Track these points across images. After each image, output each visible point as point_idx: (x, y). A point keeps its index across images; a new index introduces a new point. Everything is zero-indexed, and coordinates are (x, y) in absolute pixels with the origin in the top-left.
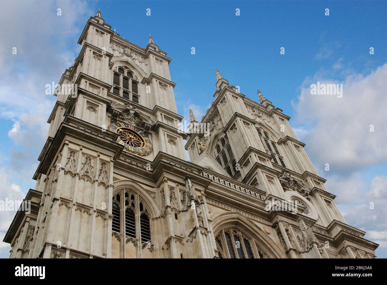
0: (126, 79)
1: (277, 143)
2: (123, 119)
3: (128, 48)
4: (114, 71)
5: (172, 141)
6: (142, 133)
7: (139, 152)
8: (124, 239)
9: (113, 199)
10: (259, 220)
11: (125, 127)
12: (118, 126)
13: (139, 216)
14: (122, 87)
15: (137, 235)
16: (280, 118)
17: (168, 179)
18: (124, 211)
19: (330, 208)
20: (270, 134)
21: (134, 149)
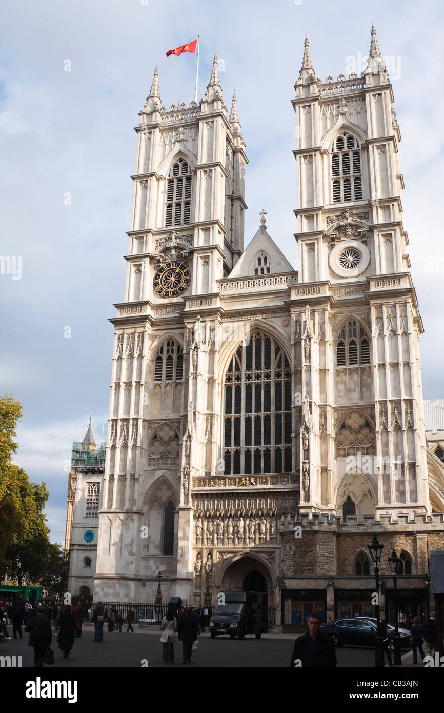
0: (180, 180)
1: (362, 148)
2: (166, 260)
3: (180, 127)
4: (168, 179)
5: (205, 262)
6: (182, 266)
7: (177, 293)
8: (163, 386)
9: (158, 353)
10: (278, 315)
11: (167, 269)
12: (162, 272)
13: (175, 360)
14: (175, 200)
15: (173, 378)
16: (376, 94)
17: (187, 323)
18: (164, 361)
19: (390, 243)
20: (355, 136)
21: (173, 292)
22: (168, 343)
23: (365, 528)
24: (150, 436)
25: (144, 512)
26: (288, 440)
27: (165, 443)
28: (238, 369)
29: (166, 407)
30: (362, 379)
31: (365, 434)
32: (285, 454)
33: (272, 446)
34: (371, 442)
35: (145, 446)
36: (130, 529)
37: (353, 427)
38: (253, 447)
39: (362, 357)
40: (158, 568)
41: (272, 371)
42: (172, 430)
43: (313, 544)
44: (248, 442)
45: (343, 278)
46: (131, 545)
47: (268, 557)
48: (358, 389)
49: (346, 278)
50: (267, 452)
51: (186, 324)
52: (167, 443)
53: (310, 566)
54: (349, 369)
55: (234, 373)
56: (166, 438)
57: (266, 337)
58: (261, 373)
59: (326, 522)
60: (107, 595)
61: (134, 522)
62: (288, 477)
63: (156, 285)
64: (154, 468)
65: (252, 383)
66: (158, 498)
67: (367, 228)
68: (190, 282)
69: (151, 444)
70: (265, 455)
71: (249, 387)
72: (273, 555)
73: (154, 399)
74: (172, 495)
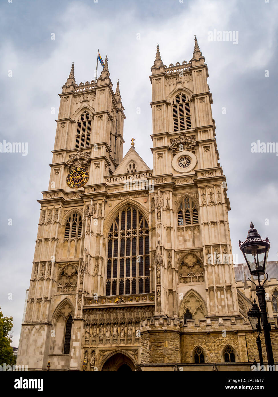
0: (85, 123)
1: (191, 101)
2: (74, 166)
3: (85, 93)
4: (77, 123)
5: (97, 166)
6: (84, 169)
7: (80, 185)
8: (69, 241)
9: (67, 221)
10: (141, 196)
11: (75, 171)
12: (72, 173)
13: (77, 225)
14: (81, 133)
15: (76, 236)
16: (198, 71)
17: (86, 202)
18: (71, 226)
19: (209, 152)
20: (186, 95)
21: (78, 185)
22: (74, 215)
23: (200, 328)
24: (59, 273)
25: (52, 323)
26: (147, 274)
27: (69, 277)
28: (116, 229)
29: (71, 254)
30: (194, 233)
31: (197, 268)
32: (146, 282)
33: (137, 277)
34: (201, 273)
35: (56, 279)
36: (41, 335)
37: (189, 264)
38: (125, 278)
39: (194, 220)
40: (59, 363)
41: (137, 230)
42: (74, 269)
43: (163, 340)
44: (122, 275)
45: (180, 173)
46: (41, 347)
47: (133, 353)
48: (191, 240)
49: (183, 173)
50: (134, 281)
51: (84, 202)
52: (70, 277)
53: (161, 358)
54: (185, 227)
55: (114, 232)
56: (70, 274)
57: (134, 210)
58: (130, 232)
59: (172, 324)
61: (44, 330)
62: (147, 296)
63: (67, 181)
64: (61, 293)
65: (125, 238)
66: (63, 314)
67: (195, 144)
68: (88, 178)
69: (60, 278)
70: (132, 283)
71: (122, 240)
72: (136, 352)
73: (63, 249)
74: (72, 312)
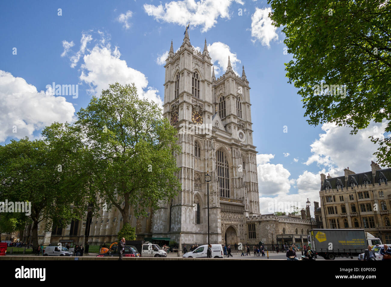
1: (242, 103)
2: (195, 109)
6: (201, 115)
10: (227, 146)
12: (194, 113)
13: (198, 149)
14: (194, 86)
15: (197, 156)
16: (247, 89)
19: (250, 136)
20: (241, 98)
21: (198, 123)
26: (228, 188)
40: (197, 229)
41: (224, 163)
52: (197, 181)
57: (222, 152)
58: (221, 163)
60: (186, 240)
63: (192, 117)
65: (219, 166)
67: (245, 129)
74: (199, 201)
